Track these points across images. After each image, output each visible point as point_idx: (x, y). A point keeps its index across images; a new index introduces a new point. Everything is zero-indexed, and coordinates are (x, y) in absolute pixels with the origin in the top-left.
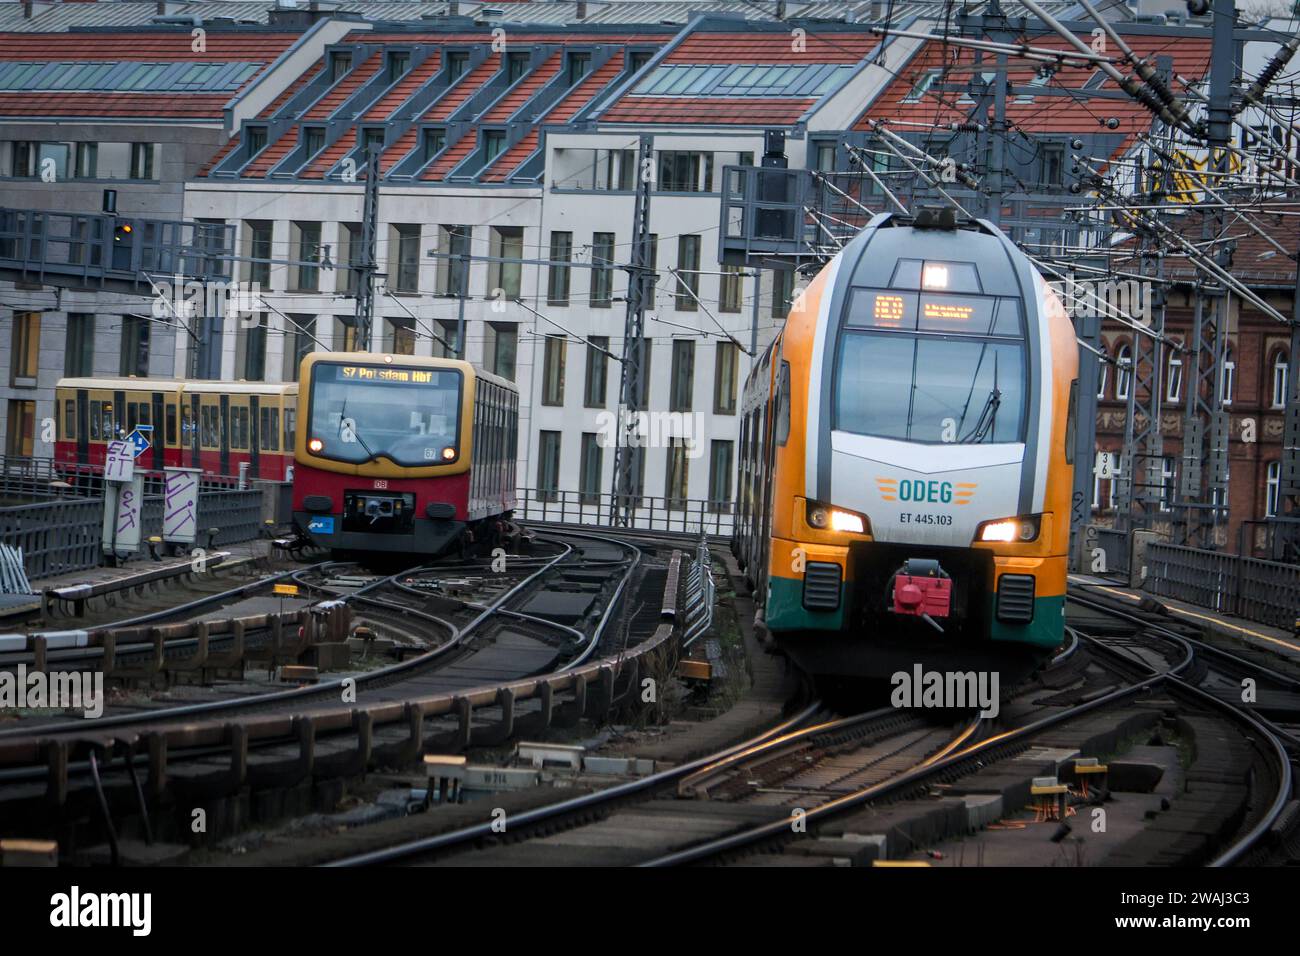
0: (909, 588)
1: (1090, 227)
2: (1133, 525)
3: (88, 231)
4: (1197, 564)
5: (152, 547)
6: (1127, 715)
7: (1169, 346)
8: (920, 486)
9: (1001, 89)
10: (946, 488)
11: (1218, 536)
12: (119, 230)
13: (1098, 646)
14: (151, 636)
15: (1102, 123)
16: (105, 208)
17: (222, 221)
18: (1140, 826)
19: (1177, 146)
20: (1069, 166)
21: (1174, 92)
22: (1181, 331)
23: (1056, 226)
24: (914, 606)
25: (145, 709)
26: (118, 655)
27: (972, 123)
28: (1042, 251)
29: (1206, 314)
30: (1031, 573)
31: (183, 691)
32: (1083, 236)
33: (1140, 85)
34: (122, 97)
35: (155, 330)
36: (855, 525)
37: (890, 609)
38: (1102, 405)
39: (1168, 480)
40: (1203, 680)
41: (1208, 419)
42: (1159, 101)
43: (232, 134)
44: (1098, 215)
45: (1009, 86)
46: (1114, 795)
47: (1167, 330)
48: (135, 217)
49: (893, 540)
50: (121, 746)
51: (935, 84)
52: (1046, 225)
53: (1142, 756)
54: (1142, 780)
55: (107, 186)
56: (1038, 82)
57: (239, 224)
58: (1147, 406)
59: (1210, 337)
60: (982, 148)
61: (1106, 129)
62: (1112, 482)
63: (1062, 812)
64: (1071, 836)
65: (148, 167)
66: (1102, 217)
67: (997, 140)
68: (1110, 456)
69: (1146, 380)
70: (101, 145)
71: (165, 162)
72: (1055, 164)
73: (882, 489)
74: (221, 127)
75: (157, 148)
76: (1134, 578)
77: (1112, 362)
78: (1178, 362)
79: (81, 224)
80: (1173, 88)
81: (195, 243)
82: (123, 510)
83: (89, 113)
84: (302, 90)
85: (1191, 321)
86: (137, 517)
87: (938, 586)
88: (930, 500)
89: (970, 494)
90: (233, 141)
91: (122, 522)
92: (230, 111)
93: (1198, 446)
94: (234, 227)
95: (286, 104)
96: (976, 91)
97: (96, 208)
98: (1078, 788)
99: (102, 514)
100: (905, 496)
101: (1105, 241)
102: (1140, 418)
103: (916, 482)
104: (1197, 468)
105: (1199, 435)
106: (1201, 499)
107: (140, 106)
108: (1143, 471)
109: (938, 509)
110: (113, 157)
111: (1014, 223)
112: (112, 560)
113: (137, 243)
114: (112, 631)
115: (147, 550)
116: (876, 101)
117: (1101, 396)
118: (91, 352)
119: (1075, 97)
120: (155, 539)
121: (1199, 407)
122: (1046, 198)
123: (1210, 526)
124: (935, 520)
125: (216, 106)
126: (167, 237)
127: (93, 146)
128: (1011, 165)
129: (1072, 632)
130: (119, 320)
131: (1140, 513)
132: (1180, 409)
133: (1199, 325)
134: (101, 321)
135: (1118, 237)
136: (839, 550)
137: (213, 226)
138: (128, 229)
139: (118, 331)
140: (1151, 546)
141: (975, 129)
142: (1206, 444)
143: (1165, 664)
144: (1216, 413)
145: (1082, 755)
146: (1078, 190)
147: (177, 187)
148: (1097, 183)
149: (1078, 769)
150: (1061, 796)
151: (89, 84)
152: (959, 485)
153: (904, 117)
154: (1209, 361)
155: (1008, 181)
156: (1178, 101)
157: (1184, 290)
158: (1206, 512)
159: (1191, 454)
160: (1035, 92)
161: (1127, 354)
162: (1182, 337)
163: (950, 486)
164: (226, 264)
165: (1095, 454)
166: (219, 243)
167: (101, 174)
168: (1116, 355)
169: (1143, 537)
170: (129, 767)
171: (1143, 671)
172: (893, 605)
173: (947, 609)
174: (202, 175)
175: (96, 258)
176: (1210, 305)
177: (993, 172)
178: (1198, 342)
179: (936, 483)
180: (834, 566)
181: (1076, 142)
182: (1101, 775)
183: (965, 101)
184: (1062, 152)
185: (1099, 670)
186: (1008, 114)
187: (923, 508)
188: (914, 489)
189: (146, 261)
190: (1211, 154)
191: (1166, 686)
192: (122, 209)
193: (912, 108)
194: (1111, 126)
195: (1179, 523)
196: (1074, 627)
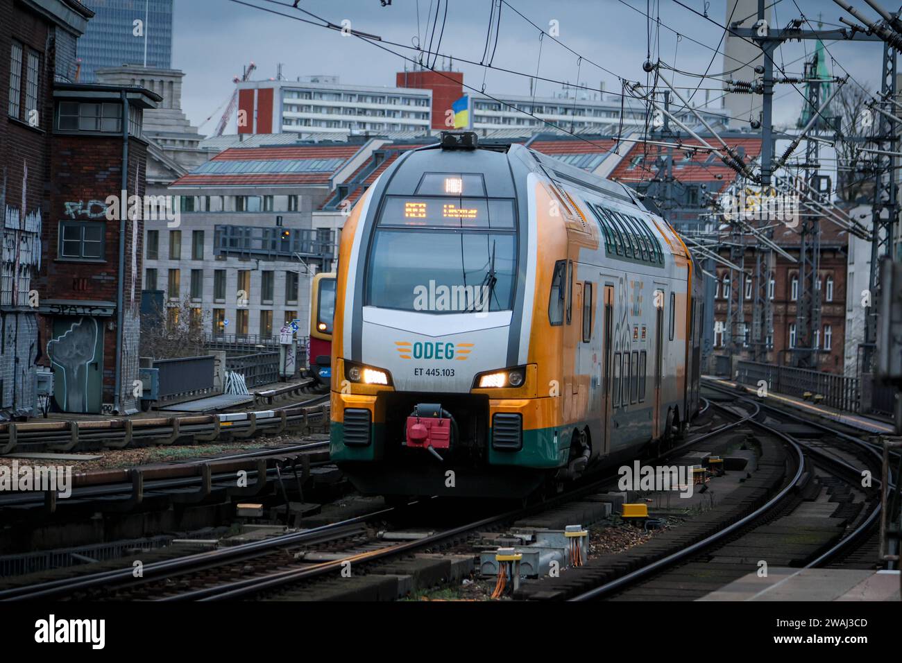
0: (416, 427)
1: (710, 223)
2: (732, 353)
3: (270, 235)
4: (759, 370)
5: (301, 372)
6: (731, 436)
7: (746, 274)
8: (429, 346)
9: (670, 163)
10: (450, 348)
11: (769, 357)
12: (284, 234)
13: (717, 406)
14: (302, 412)
15: (715, 177)
16: (277, 224)
17: (329, 229)
18: (737, 486)
19: (748, 186)
20: (700, 196)
21: (746, 163)
22: (751, 267)
23: (695, 222)
24: (422, 441)
25: (300, 444)
26: (288, 420)
27: (658, 178)
28: (689, 234)
29: (762, 259)
30: (517, 411)
31: (317, 436)
32: (707, 226)
33: (731, 160)
34: (284, 175)
35: (300, 278)
36: (381, 378)
37: (403, 443)
38: (717, 301)
39: (747, 333)
40: (764, 420)
41: (763, 306)
42: (739, 167)
43: (333, 190)
44: (714, 217)
45: (673, 161)
46: (726, 472)
47: (745, 267)
48: (291, 228)
49: (409, 389)
50: (289, 461)
51: (641, 161)
52: (691, 222)
53: (738, 454)
54: (738, 465)
55: (278, 215)
56: (686, 160)
57: (336, 230)
58: (737, 301)
59: (764, 269)
60: (662, 189)
61: (717, 180)
62: (722, 335)
63: (703, 480)
64: (708, 490)
65: (296, 206)
66: (715, 218)
67: (669, 185)
68: (721, 323)
69: (736, 289)
70: (275, 197)
71: (303, 203)
72: (694, 195)
73: (400, 350)
74: (327, 187)
75: (300, 197)
76: (733, 376)
77: (721, 282)
78: (750, 281)
79: (267, 232)
80: (745, 161)
81: (317, 239)
82: (289, 357)
83: (269, 183)
84: (363, 170)
85: (755, 263)
86: (294, 360)
87: (440, 425)
88: (437, 357)
89: (469, 351)
90: (334, 192)
91: (288, 362)
92: (331, 180)
93: (759, 317)
94: (334, 232)
95: (356, 177)
96: (659, 164)
97: (273, 224)
98: (710, 469)
99: (279, 359)
100: (418, 355)
101: (717, 229)
102: (734, 306)
103: (426, 344)
104: (759, 328)
105: (760, 313)
106: (761, 341)
107: (291, 179)
108: (736, 329)
109: (444, 364)
110: (280, 202)
111: (677, 222)
112: (284, 379)
113: (292, 240)
114: (284, 410)
115: (298, 374)
116: (615, 169)
117: (716, 297)
118: (272, 288)
119: (702, 165)
120: (303, 369)
121: (760, 301)
122: (690, 210)
123: (765, 353)
124: (441, 373)
125: (325, 178)
126: (305, 237)
127: (271, 197)
128: (674, 196)
129: (707, 401)
130: (285, 274)
131: (735, 348)
132: (751, 301)
133: (759, 265)
134: (277, 274)
135: (723, 227)
136: (369, 398)
137: (325, 231)
138: (287, 233)
139: (285, 278)
140: (740, 362)
141: (659, 181)
142: (763, 317)
143: (747, 414)
144: (767, 303)
145: (712, 455)
146: (705, 207)
147: (309, 214)
148: (714, 203)
149: (710, 461)
150: (703, 472)
151: (270, 169)
152: (459, 345)
153: (627, 177)
154: (763, 281)
155: (674, 203)
156: (748, 166)
157: (752, 250)
158: (763, 347)
159: (757, 322)
160: (685, 164)
161: (728, 278)
162: (751, 270)
163: (453, 346)
164: (331, 248)
165: (714, 322)
166: (328, 239)
167: (275, 209)
168: (722, 278)
169: (736, 358)
170: (294, 470)
171: (738, 417)
172: (406, 441)
173: (448, 442)
174: (320, 208)
175: (274, 246)
176: (763, 256)
177: (667, 199)
178: (759, 272)
179: (442, 344)
180: (366, 411)
181: (704, 186)
182: (720, 463)
183: (654, 169)
184: (697, 190)
185: (718, 417)
186: (673, 174)
187: (432, 364)
188: (424, 350)
189: (296, 247)
190: (762, 190)
191: (748, 424)
192: (285, 224)
193: (631, 172)
194: (719, 178)
195: (752, 352)
196: (708, 399)
